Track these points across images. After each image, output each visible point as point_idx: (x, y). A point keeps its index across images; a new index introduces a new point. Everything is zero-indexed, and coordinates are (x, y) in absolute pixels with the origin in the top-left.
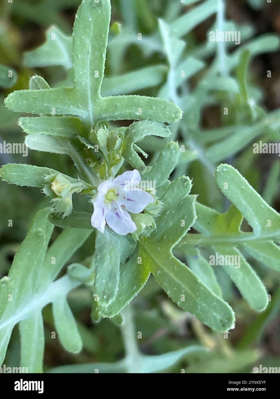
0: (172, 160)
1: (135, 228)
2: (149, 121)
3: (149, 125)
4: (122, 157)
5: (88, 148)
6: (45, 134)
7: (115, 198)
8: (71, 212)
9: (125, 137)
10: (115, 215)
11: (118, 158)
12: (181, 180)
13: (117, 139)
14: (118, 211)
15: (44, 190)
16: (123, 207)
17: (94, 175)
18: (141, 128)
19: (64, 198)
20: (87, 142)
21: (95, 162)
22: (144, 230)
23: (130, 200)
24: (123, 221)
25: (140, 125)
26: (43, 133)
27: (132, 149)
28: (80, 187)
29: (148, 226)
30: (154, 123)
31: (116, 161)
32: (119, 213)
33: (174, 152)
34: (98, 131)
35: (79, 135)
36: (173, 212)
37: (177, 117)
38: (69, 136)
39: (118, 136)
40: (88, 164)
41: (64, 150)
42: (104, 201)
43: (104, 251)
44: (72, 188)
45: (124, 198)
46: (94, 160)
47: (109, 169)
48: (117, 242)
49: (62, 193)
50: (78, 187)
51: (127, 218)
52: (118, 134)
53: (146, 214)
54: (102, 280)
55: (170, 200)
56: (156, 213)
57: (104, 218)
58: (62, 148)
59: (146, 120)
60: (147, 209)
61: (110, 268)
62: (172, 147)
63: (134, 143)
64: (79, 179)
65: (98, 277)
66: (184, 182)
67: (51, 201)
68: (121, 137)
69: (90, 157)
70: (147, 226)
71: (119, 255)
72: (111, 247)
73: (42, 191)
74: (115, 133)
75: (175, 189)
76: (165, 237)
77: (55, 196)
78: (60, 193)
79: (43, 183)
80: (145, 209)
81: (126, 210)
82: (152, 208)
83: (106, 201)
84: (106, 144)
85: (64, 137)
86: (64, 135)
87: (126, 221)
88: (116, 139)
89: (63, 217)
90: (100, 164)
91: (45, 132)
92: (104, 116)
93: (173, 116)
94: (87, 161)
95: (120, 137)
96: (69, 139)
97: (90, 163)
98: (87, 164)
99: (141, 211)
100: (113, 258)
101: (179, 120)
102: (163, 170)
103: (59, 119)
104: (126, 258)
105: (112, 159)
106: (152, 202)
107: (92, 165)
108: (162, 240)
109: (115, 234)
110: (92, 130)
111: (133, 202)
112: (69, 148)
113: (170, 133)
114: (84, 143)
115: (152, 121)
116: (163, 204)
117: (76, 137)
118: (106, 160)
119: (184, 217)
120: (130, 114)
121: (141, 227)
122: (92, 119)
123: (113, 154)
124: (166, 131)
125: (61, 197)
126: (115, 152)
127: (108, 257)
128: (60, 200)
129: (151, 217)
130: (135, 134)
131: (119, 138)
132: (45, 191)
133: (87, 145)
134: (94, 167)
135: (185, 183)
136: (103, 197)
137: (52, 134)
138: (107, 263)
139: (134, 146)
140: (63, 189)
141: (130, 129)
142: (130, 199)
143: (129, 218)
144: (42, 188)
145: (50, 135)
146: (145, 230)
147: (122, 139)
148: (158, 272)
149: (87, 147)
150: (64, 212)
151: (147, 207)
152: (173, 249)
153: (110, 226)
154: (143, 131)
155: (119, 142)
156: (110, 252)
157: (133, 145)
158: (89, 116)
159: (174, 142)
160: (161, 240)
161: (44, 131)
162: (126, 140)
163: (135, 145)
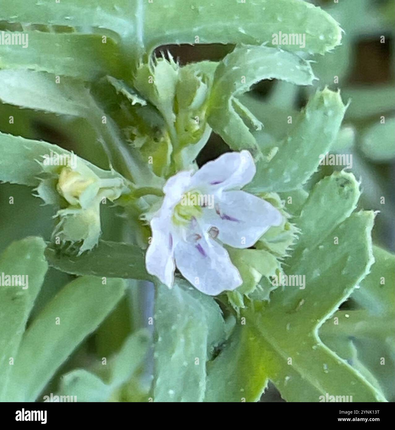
0: (326, 130)
1: (238, 281)
2: (269, 49)
3: (270, 57)
4: (207, 125)
5: (133, 103)
6: (33, 70)
7: (195, 213)
8: (97, 243)
9: (215, 81)
10: (195, 252)
11: (197, 128)
12: (335, 182)
13: (199, 86)
14: (200, 242)
15: (40, 190)
16: (214, 232)
17: (142, 164)
18: (251, 62)
19: (85, 209)
20: (130, 89)
21: (144, 136)
22: (257, 286)
23: (228, 218)
24: (213, 265)
25: (249, 54)
26: (31, 67)
27: (231, 109)
28: (117, 188)
29: (268, 276)
30: (278, 53)
31: (191, 136)
32: (202, 246)
33: (330, 113)
34: (156, 65)
35: (111, 75)
36: (321, 247)
37: (328, 42)
38: (87, 77)
39: (200, 78)
40: (129, 140)
41: (77, 108)
42: (174, 217)
43: (174, 327)
44: (100, 189)
45: (218, 213)
46: (142, 132)
47: (176, 151)
48: (200, 309)
49: (80, 197)
50: (113, 187)
51: (220, 259)
52: (198, 75)
53: (263, 251)
54: (168, 389)
55: (311, 224)
56: (283, 250)
57: (171, 256)
58: (71, 102)
59: (262, 46)
60: (264, 240)
61: (185, 364)
62: (326, 103)
63: (235, 97)
64: (113, 171)
65: (159, 381)
66: (342, 186)
67: (56, 214)
68: (206, 80)
69: (133, 125)
70: (264, 277)
71: (205, 336)
72: (186, 319)
73: (36, 193)
74: (193, 71)
75: (323, 200)
76: (301, 303)
77: (65, 204)
78: (77, 197)
79: (38, 176)
80: (261, 240)
81: (219, 242)
82: (276, 238)
83: (178, 218)
84: (172, 95)
85: (74, 79)
86: (74, 74)
87: (218, 263)
88: (194, 86)
89: (80, 253)
90: (156, 140)
91: (36, 65)
92: (167, 33)
93: (321, 38)
94: (128, 134)
95: (203, 81)
96: (87, 84)
97: (133, 137)
98: (127, 140)
99: (251, 244)
100: (193, 344)
101: (332, 48)
102: (305, 154)
103: (66, 37)
104: (215, 348)
105: (183, 129)
106: (277, 224)
107: (138, 143)
108: (297, 310)
109: (196, 292)
110: (141, 65)
111: (234, 223)
112: (88, 103)
113: (313, 77)
114: (125, 91)
115: (275, 49)
116: (298, 232)
117: (102, 79)
118: (169, 132)
119: (346, 260)
120: (226, 30)
121: (252, 279)
122: (141, 39)
123: (186, 120)
124: (304, 71)
125: (79, 206)
126: (191, 114)
127: (182, 340)
128: (74, 212)
129: (274, 258)
130: (237, 75)
131: (202, 83)
132: (42, 192)
133: (129, 96)
134: (142, 149)
135: (346, 189)
136: (171, 208)
137: (50, 71)
138: (178, 353)
139: (234, 104)
140: (85, 189)
141: (226, 64)
142: (229, 214)
143: (225, 258)
144: (36, 187)
145: (45, 72)
146: (260, 286)
147: (208, 86)
148: (287, 378)
149: (131, 101)
150: (83, 241)
151: (265, 235)
152: (320, 329)
153: (184, 275)
154: (255, 68)
155: (201, 91)
156: (186, 330)
157: (233, 101)
158: (135, 34)
159: (331, 93)
160: (292, 310)
161: (32, 63)
162: (216, 87)
163: (237, 101)
